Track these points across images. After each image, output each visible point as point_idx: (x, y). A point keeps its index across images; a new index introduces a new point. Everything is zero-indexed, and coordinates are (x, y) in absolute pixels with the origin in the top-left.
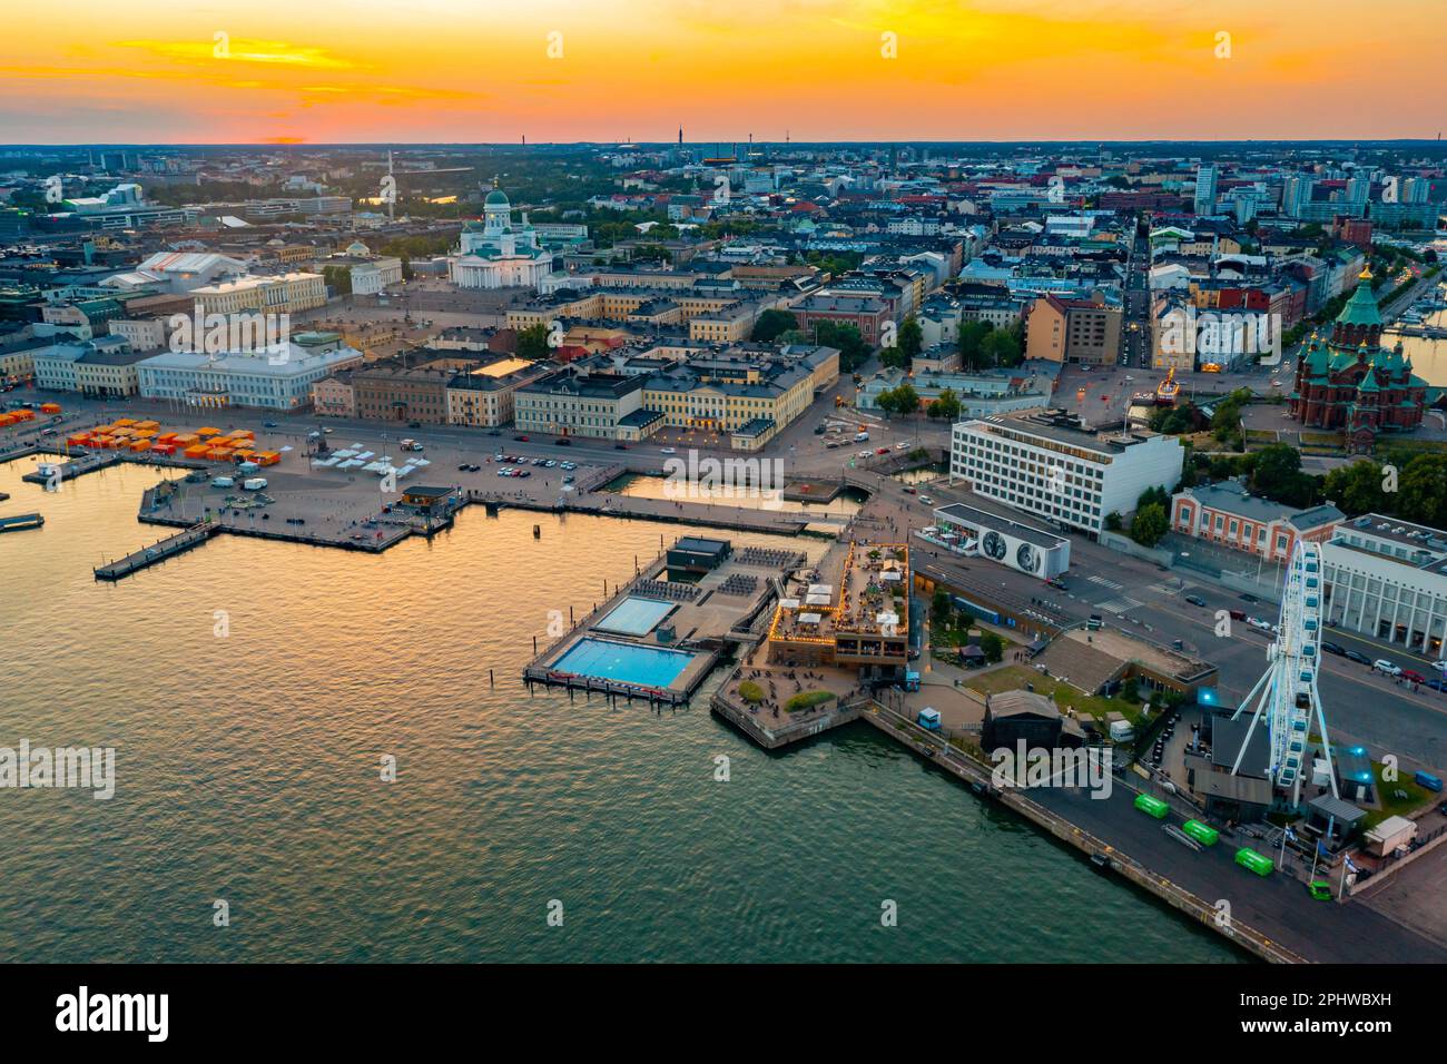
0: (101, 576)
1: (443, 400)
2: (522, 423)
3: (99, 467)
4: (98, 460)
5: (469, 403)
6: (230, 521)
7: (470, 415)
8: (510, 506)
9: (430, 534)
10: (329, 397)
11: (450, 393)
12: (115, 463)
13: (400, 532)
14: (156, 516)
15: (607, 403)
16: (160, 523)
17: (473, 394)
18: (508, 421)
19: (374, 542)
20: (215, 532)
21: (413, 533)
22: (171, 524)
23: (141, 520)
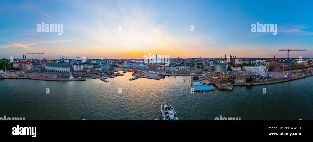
0: (129, 80)
1: (158, 68)
2: (166, 70)
3: (128, 72)
4: (128, 71)
5: (161, 68)
6: (141, 76)
7: (161, 69)
8: (170, 76)
9: (163, 78)
10: (147, 68)
11: (159, 67)
12: (129, 72)
13: (160, 78)
14: (134, 75)
15: (175, 67)
16: (134, 76)
17: (161, 67)
18: (164, 70)
19: (158, 78)
20: (140, 77)
21: (161, 78)
22: (135, 76)
23: (132, 76)
